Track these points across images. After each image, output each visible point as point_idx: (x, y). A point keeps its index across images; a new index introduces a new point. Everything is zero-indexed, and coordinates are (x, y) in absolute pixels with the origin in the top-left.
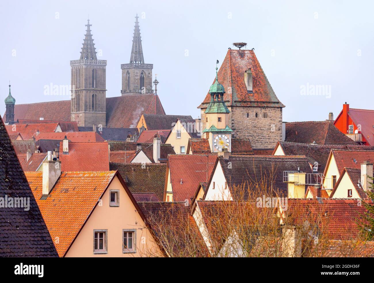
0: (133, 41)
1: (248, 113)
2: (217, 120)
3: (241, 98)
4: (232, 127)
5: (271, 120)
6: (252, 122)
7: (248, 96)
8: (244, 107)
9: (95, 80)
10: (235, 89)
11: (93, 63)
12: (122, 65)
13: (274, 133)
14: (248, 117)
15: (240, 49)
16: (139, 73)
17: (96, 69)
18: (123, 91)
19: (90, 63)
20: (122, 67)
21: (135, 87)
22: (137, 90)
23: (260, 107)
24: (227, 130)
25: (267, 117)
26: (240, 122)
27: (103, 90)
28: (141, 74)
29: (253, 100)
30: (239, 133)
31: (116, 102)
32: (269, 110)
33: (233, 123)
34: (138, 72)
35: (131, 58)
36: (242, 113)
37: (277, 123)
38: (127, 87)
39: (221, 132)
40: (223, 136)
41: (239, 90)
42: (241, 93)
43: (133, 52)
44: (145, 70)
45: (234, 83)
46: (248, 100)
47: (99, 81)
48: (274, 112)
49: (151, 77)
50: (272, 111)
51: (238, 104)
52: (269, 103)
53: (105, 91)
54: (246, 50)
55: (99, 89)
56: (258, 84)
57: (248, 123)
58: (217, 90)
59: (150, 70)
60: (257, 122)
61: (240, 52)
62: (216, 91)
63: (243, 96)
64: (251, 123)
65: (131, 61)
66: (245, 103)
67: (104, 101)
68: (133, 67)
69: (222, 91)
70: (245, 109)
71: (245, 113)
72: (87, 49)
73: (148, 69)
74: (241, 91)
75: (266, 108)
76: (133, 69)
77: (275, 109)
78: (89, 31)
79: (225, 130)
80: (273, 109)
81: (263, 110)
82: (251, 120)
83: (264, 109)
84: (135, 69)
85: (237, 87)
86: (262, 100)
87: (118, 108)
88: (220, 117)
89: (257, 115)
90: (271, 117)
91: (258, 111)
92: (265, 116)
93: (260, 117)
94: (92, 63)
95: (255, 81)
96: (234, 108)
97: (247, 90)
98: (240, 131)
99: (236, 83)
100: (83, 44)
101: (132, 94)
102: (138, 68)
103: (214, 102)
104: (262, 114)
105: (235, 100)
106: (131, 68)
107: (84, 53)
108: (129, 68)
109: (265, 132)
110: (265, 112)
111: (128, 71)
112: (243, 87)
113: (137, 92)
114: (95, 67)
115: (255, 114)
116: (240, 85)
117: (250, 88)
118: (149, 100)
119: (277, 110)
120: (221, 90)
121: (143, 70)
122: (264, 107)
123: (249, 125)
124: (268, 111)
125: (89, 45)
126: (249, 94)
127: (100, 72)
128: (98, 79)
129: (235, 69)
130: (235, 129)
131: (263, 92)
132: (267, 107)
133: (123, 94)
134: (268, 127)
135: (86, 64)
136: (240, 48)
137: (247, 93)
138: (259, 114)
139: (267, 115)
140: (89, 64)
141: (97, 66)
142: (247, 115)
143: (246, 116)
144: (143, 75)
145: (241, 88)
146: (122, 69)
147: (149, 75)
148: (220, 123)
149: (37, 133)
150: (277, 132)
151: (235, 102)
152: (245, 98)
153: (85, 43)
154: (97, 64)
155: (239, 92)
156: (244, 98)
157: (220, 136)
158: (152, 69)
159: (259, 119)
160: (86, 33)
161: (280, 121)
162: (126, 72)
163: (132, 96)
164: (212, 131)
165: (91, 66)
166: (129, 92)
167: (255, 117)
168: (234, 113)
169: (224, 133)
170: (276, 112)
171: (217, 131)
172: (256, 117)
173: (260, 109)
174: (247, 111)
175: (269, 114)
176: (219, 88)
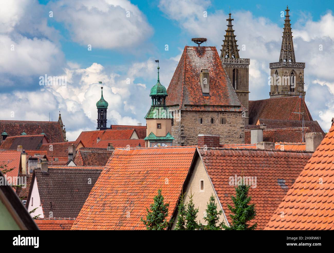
0: (283, 37)
1: (202, 119)
2: (156, 126)
3: (194, 101)
4: (182, 134)
5: (231, 126)
6: (207, 129)
7: (202, 99)
8: (196, 112)
9: (236, 81)
10: (187, 91)
11: (234, 62)
12: (270, 64)
13: (234, 142)
14: (201, 123)
15: (199, 46)
16: (289, 73)
17: (238, 69)
18: (271, 94)
19: (230, 61)
20: (270, 66)
21: (283, 89)
22: (286, 92)
23: (216, 112)
24: (168, 138)
25: (225, 123)
26: (192, 129)
27: (245, 93)
28: (291, 74)
29: (208, 104)
30: (191, 141)
31: (261, 105)
32: (228, 115)
33: (182, 130)
34: (287, 72)
35: (281, 56)
36: (194, 118)
37: (238, 130)
38: (276, 89)
39: (160, 140)
40: (163, 145)
41: (193, 92)
42: (194, 96)
43: (283, 50)
44: (295, 69)
45: (186, 84)
46: (202, 104)
47: (241, 82)
48: (234, 117)
49: (303, 77)
50: (232, 116)
51: (189, 109)
52: (228, 106)
53: (248, 93)
54: (207, 47)
55: (241, 91)
56: (217, 86)
57: (202, 130)
58: (157, 92)
59: (301, 69)
60: (213, 129)
61: (199, 49)
62: (156, 94)
63: (196, 99)
64: (205, 130)
65: (281, 60)
66: (198, 107)
67: (246, 105)
68: (281, 66)
69: (163, 94)
70: (198, 114)
71: (198, 118)
72: (228, 46)
73: (300, 68)
74: (195, 94)
75: (225, 113)
76: (282, 68)
77: (236, 113)
78: (230, 26)
79: (165, 138)
80: (232, 113)
81: (221, 116)
82: (206, 126)
83: (222, 114)
84: (283, 68)
85: (191, 89)
86: (220, 104)
87: (262, 112)
88: (159, 123)
89: (212, 121)
90: (230, 123)
91: (214, 116)
92: (223, 121)
93: (217, 123)
94: (232, 62)
95: (214, 82)
96: (185, 113)
97: (202, 92)
98: (191, 138)
99: (190, 84)
100: (224, 41)
101: (280, 96)
102: (288, 67)
103: (154, 106)
104: (219, 120)
105: (185, 104)
106: (279, 67)
107: (224, 50)
108: (277, 67)
109: (223, 140)
110: (223, 117)
111: (277, 70)
112: (197, 89)
113: (286, 94)
114: (236, 67)
115: (210, 119)
116: (194, 87)
117: (207, 90)
118: (294, 103)
119: (238, 115)
120: (162, 92)
121: (293, 70)
122: (221, 112)
123: (203, 132)
124: (226, 116)
125: (229, 42)
126: (205, 97)
127: (241, 72)
128: (239, 80)
129: (190, 69)
130: (185, 137)
131: (222, 94)
132: (225, 111)
133: (272, 96)
134: (226, 135)
135: (226, 63)
136: (199, 44)
137: (202, 95)
138: (216, 119)
139: (226, 120)
140: (228, 63)
141: (239, 65)
142: (200, 121)
143: (198, 122)
144: (294, 75)
145: (195, 90)
146: (271, 69)
147: (301, 75)
148: (158, 129)
149: (98, 140)
150: (238, 140)
151: (185, 105)
152: (199, 102)
153: (225, 40)
154: (239, 63)
155: (192, 95)
156: (197, 102)
157: (159, 144)
158: (304, 68)
159: (215, 125)
160: (227, 28)
161: (242, 127)
162: (275, 72)
163: (278, 99)
164: (150, 139)
165: (231, 65)
166: (277, 94)
167: (210, 123)
168: (184, 118)
169: (164, 141)
170: (237, 117)
171: (155, 138)
172: (212, 123)
173: (216, 114)
174: (201, 116)
175: (228, 120)
176: (159, 91)
